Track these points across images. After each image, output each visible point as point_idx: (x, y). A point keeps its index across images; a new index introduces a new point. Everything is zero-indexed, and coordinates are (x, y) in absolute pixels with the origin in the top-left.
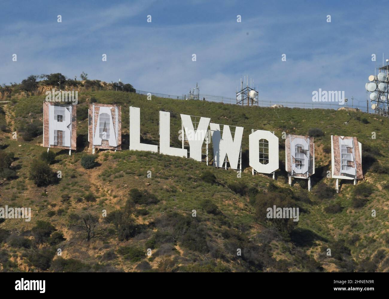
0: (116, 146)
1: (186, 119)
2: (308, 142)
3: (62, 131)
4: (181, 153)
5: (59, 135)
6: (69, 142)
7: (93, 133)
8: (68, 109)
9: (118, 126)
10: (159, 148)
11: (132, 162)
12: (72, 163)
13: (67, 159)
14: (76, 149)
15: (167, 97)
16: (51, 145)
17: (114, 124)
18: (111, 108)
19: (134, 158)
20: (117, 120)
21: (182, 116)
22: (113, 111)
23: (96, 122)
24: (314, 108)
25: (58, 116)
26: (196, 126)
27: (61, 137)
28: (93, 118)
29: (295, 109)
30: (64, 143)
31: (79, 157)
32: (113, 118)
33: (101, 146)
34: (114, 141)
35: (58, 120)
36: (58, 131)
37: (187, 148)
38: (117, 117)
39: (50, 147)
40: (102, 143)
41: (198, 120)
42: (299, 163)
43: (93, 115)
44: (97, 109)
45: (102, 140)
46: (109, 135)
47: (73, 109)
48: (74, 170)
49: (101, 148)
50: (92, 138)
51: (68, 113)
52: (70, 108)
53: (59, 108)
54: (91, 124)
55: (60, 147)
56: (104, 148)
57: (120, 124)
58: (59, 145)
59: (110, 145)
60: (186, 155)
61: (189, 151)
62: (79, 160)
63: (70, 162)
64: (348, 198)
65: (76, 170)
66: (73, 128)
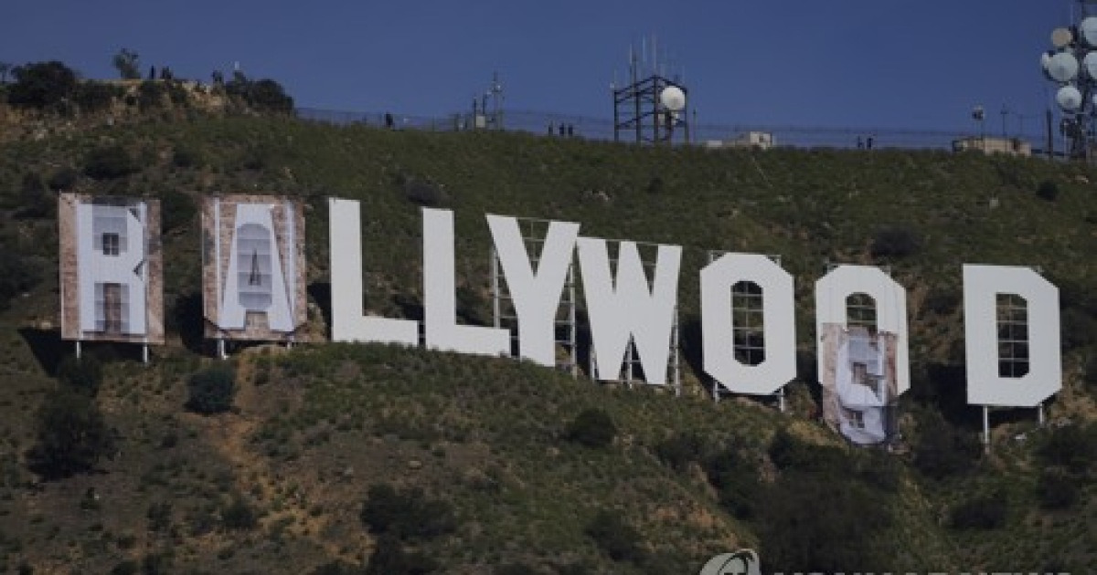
0: (290, 329)
1: (505, 231)
3: (117, 285)
4: (488, 342)
5: (111, 295)
6: (142, 320)
7: (219, 292)
8: (135, 213)
9: (296, 265)
10: (422, 329)
12: (158, 393)
13: (137, 378)
14: (163, 343)
16: (85, 333)
17: (282, 257)
18: (272, 206)
19: (350, 368)
20: (291, 245)
21: (493, 220)
22: (278, 216)
23: (226, 253)
25: (106, 238)
26: (534, 251)
27: (118, 305)
28: (217, 242)
30: (128, 324)
31: (177, 370)
32: (279, 239)
33: (243, 332)
34: (283, 314)
35: (106, 251)
36: (107, 285)
37: (511, 324)
38: (290, 234)
39: (82, 337)
40: (247, 323)
41: (543, 230)
43: (217, 232)
44: (229, 212)
45: (248, 313)
46: (267, 298)
47: (149, 210)
48: (168, 418)
49: (244, 337)
50: (215, 306)
51: (136, 225)
52: (142, 207)
53: (109, 211)
54: (209, 260)
55: (112, 336)
56: (254, 337)
57: (302, 259)
58: (111, 330)
59: (272, 327)
60: (507, 349)
61: (515, 333)
62: (177, 380)
63: (149, 388)
64: (1026, 473)
65: (176, 416)
66: (151, 275)
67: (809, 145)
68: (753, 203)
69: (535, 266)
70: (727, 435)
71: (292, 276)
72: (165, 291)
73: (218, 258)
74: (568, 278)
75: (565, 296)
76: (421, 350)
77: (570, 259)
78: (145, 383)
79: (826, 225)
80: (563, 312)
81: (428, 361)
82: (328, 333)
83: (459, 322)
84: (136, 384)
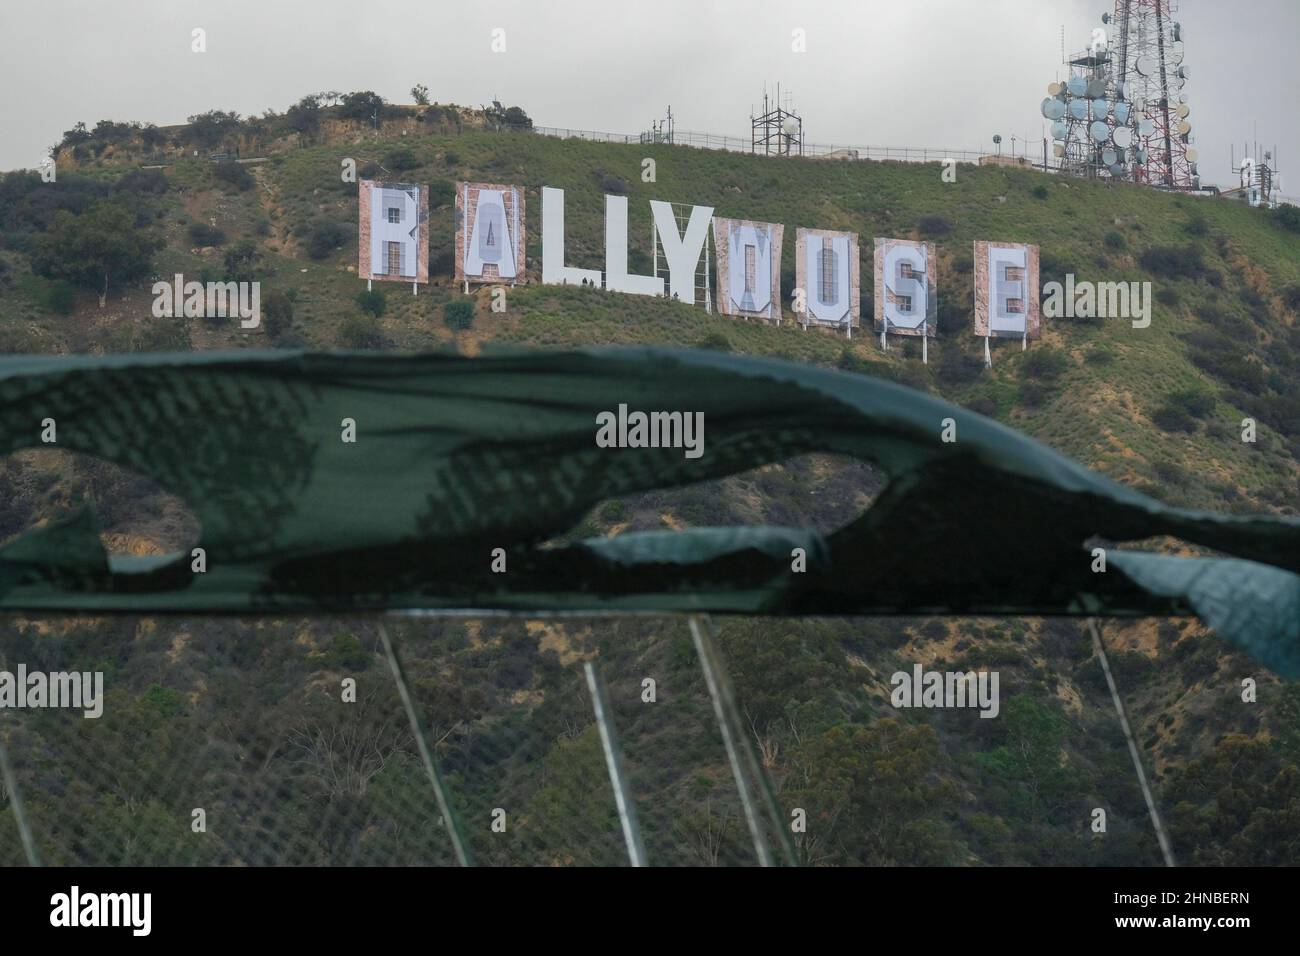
0: (514, 275)
1: (662, 212)
2: (925, 254)
3: (398, 243)
4: (648, 286)
5: (393, 250)
6: (414, 267)
7: (465, 250)
8: (411, 194)
9: (519, 232)
10: (604, 277)
11: (551, 314)
12: (422, 316)
13: (409, 306)
14: (427, 282)
15: (605, 139)
16: (375, 274)
17: (509, 226)
18: (503, 192)
19: (554, 304)
20: (516, 218)
21: (654, 204)
22: (507, 199)
23: (471, 223)
24: (928, 160)
25: (391, 210)
26: (682, 226)
27: (397, 255)
28: (466, 216)
29: (885, 163)
30: (404, 269)
31: (436, 301)
32: (507, 214)
33: (482, 277)
34: (509, 265)
35: (391, 220)
36: (390, 242)
37: (665, 275)
38: (515, 211)
39: (372, 277)
40: (484, 272)
41: (688, 212)
42: (906, 303)
43: (465, 209)
44: (474, 195)
45: (485, 265)
46: (498, 254)
47: (420, 193)
48: (428, 333)
49: (481, 280)
50: (462, 258)
51: (411, 203)
52: (416, 191)
53: (393, 192)
54: (460, 228)
55: (394, 278)
56: (488, 280)
57: (523, 228)
58: (392, 274)
59: (501, 275)
60: (662, 291)
61: (667, 281)
62: (436, 308)
63: (417, 313)
64: (1011, 383)
65: (433, 332)
66: (421, 237)
67: (880, 159)
68: (839, 197)
69: (682, 236)
70: (809, 353)
71: (516, 240)
72: (431, 248)
73: (466, 226)
74: (704, 245)
75: (703, 256)
76: (602, 292)
77: (706, 232)
78: (414, 310)
79: (888, 212)
80: (700, 268)
81: (606, 299)
82: (539, 278)
83: (629, 272)
84: (408, 310)
